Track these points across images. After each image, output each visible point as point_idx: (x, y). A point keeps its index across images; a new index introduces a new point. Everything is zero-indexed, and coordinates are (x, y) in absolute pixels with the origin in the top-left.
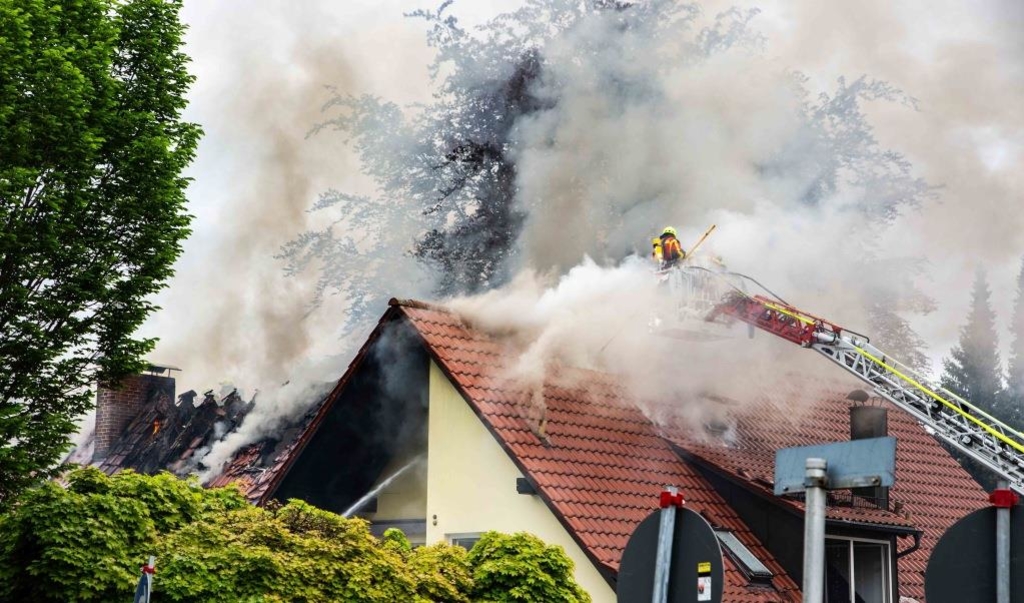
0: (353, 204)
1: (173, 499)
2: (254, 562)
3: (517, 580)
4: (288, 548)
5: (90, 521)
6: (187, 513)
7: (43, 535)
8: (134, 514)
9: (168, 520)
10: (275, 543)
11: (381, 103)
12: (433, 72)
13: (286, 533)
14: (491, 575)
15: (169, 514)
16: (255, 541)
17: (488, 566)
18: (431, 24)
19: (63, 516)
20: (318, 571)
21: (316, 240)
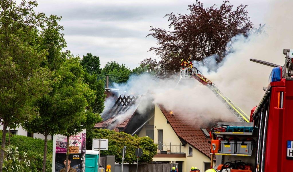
0: (157, 50)
1: (106, 132)
2: (114, 141)
3: (145, 143)
4: (118, 139)
5: (96, 136)
6: (108, 134)
7: (91, 138)
8: (101, 135)
9: (105, 135)
10: (117, 139)
11: (162, 30)
12: (170, 26)
13: (118, 138)
14: (142, 143)
15: (105, 134)
16: (114, 139)
17: (142, 141)
18: (170, 16)
19: (93, 135)
20: (121, 142)
21: (148, 60)
